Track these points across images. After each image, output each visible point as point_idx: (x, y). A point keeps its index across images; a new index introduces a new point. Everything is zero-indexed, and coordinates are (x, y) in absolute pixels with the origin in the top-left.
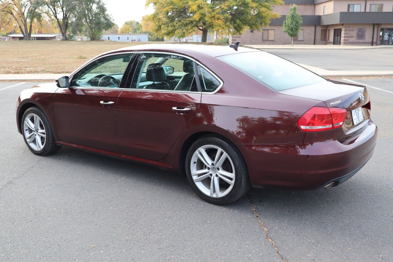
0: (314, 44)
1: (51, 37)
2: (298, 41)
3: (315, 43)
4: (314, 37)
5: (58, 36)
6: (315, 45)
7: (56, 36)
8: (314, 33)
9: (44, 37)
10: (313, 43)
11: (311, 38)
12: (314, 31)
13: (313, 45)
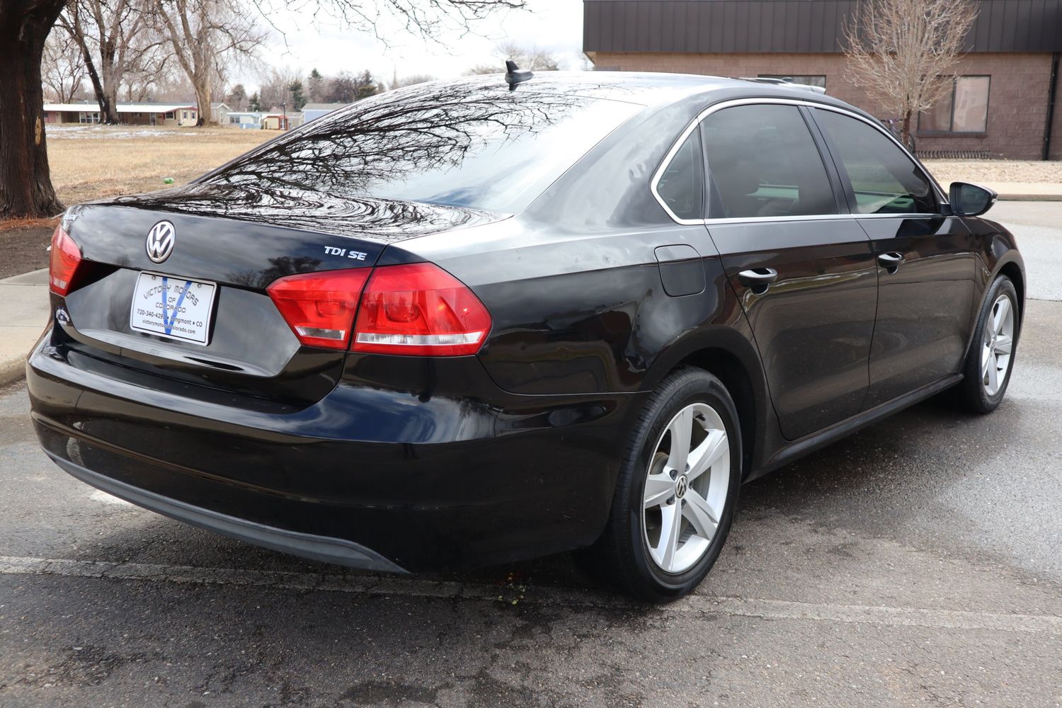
0: (1046, 156)
1: (163, 114)
2: (956, 140)
3: (1051, 153)
4: (1043, 118)
5: (185, 111)
6: (1048, 165)
7: (179, 109)
8: (1045, 95)
9: (141, 114)
10: (1038, 150)
11: (1030, 124)
12: (1047, 86)
13: (1036, 158)
